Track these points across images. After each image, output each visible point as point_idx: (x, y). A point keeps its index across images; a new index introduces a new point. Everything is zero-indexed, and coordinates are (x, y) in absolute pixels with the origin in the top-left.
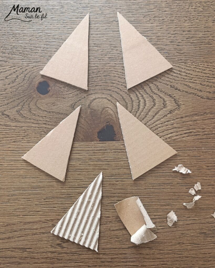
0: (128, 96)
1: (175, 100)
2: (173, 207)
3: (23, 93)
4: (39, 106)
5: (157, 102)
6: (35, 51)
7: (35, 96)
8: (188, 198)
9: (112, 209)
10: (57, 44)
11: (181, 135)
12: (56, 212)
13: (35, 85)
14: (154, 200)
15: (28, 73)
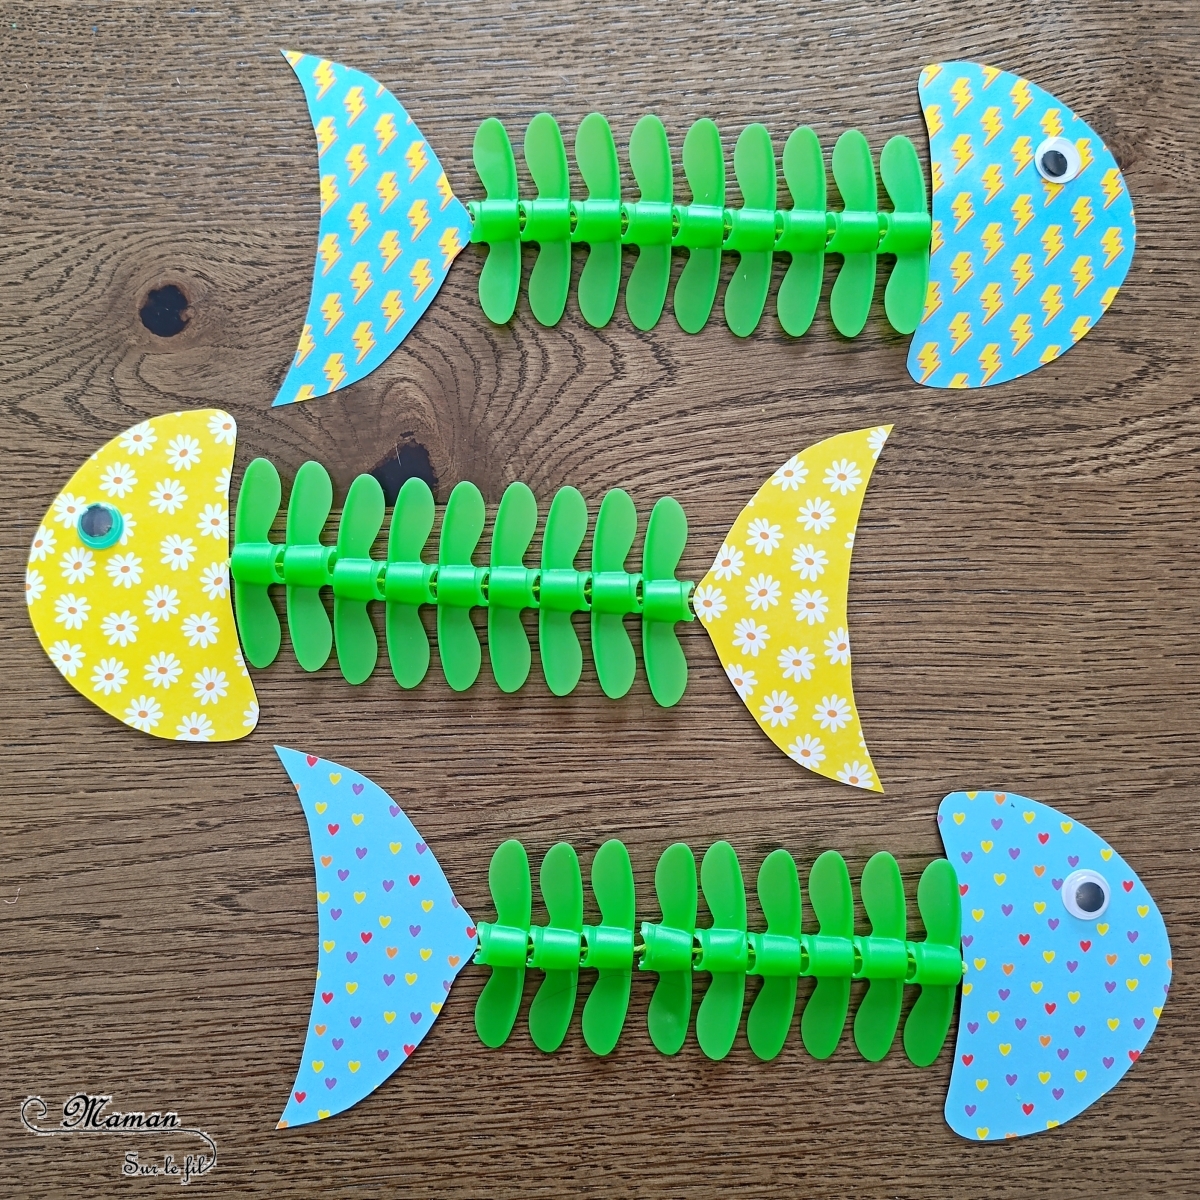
0: (483, 335)
1: (655, 347)
2: (654, 749)
3: (91, 333)
4: (148, 377)
5: (588, 359)
6: (134, 176)
7: (133, 342)
8: (710, 715)
9: (426, 761)
10: (215, 149)
11: (680, 477)
12: (211, 774)
13: (134, 300)
14: (581, 724)
15: (109, 257)
